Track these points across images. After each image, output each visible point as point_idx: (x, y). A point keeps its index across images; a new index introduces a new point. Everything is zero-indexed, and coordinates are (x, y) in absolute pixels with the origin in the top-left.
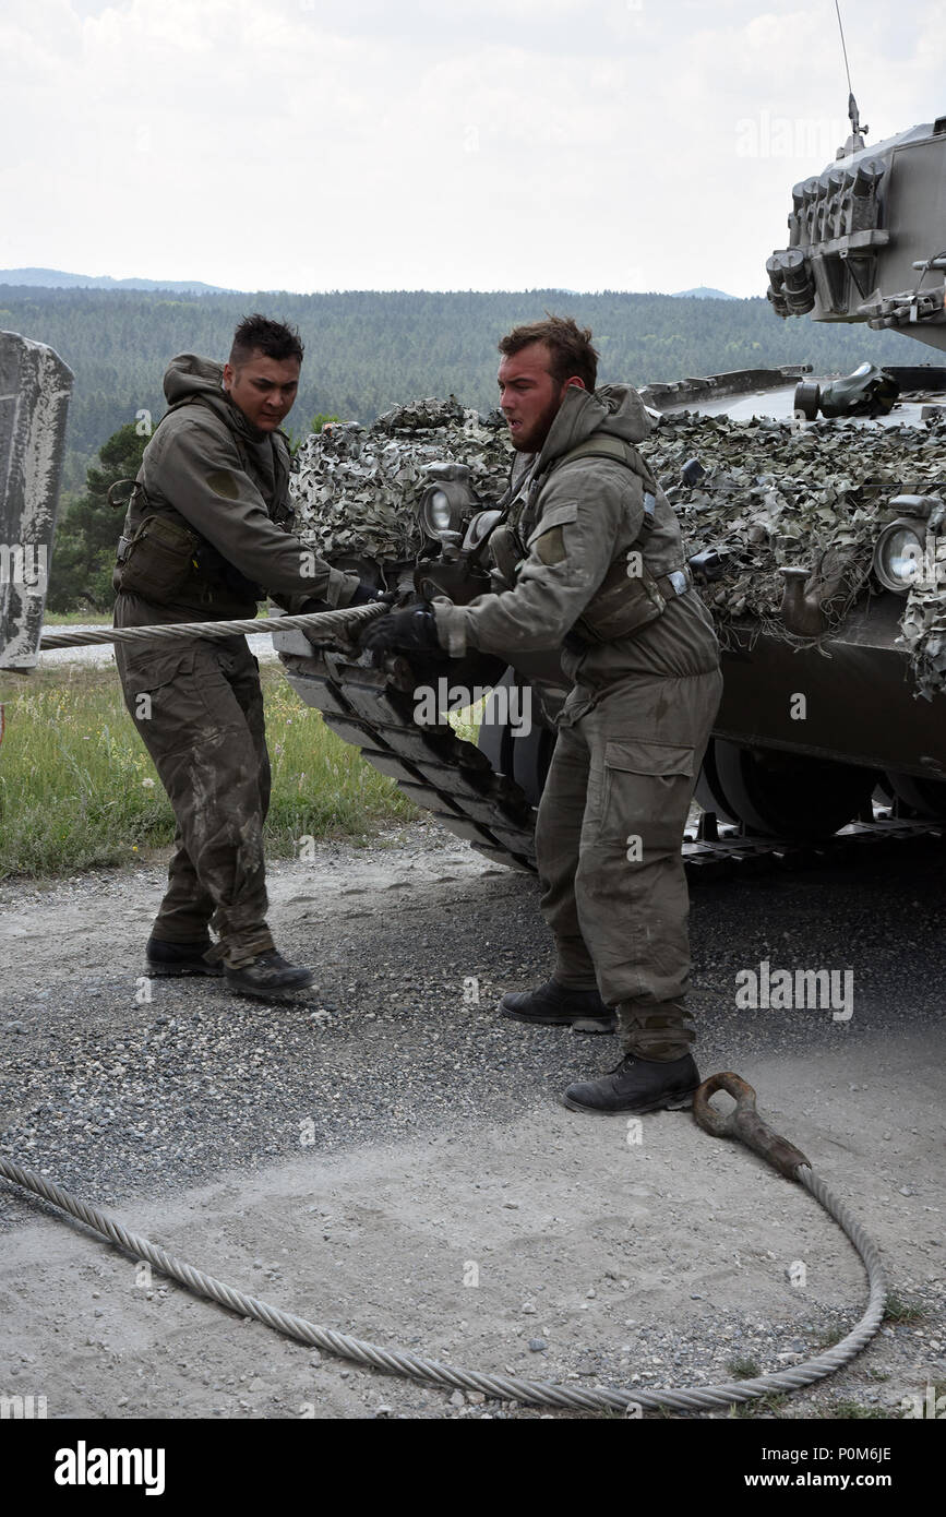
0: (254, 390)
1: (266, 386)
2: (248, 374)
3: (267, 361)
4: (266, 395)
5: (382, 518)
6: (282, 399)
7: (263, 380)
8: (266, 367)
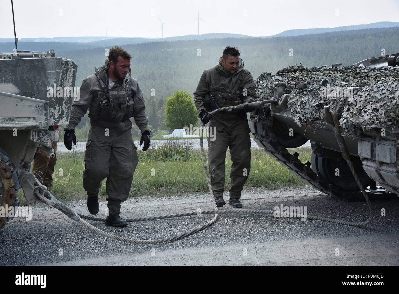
0: (230, 65)
1: (232, 63)
2: (228, 61)
3: (233, 57)
4: (232, 65)
5: (264, 97)
6: (236, 66)
7: (232, 62)
8: (232, 58)
